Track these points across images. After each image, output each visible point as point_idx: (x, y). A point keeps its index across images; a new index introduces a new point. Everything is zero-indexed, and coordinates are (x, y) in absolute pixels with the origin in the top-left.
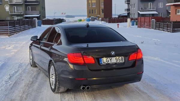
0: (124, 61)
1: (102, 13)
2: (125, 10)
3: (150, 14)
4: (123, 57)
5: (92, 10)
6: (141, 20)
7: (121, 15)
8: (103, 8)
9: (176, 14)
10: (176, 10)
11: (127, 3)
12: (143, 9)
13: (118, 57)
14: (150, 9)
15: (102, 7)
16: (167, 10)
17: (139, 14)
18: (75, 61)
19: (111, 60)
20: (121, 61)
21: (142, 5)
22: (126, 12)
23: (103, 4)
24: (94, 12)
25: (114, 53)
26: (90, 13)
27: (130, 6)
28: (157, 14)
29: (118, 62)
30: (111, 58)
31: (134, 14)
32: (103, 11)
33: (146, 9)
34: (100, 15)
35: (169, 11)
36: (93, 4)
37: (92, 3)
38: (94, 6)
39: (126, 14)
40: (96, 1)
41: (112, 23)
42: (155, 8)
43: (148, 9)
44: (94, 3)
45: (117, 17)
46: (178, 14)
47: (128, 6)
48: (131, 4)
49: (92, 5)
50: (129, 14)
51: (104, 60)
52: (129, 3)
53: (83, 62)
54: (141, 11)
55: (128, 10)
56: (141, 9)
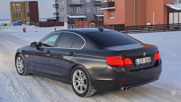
0: (151, 61)
1: (28, 17)
2: (54, 14)
3: (79, 18)
4: (150, 57)
5: (17, 14)
6: (79, 24)
7: (50, 19)
8: (29, 12)
9: (109, 18)
10: (109, 14)
11: (55, 7)
12: (73, 13)
13: (146, 58)
14: (79, 13)
15: (28, 10)
16: (94, 14)
17: (68, 18)
18: (115, 64)
19: (142, 60)
20: (149, 61)
21: (71, 10)
22: (55, 16)
23: (28, 7)
24: (19, 16)
25: (145, 54)
26: (14, 17)
27: (58, 10)
28: (86, 18)
29: (147, 62)
30: (142, 59)
31: (64, 18)
32: (28, 14)
33: (75, 13)
34: (26, 19)
35: (96, 15)
36: (18, 8)
37: (16, 7)
38: (19, 10)
39: (55, 18)
40: (21, 5)
41: (43, 27)
42: (84, 12)
43: (77, 13)
44: (19, 6)
45: (46, 20)
46: (111, 18)
47: (57, 11)
48: (59, 8)
49: (16, 9)
50: (58, 18)
51: (138, 61)
52: (58, 7)
53: (123, 64)
54: (70, 15)
55: (57, 14)
56: (71, 13)
